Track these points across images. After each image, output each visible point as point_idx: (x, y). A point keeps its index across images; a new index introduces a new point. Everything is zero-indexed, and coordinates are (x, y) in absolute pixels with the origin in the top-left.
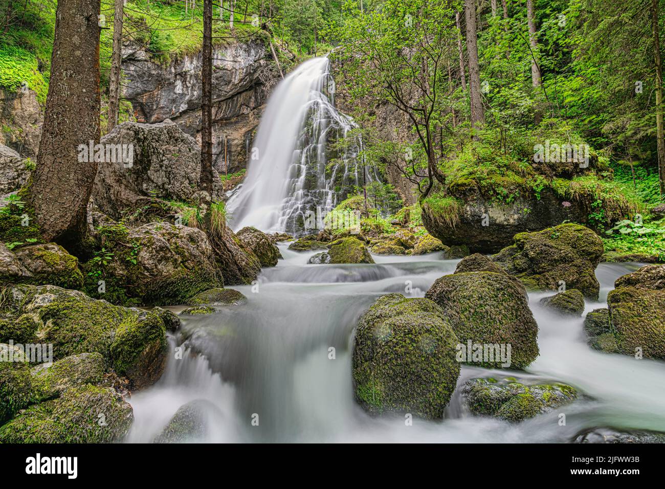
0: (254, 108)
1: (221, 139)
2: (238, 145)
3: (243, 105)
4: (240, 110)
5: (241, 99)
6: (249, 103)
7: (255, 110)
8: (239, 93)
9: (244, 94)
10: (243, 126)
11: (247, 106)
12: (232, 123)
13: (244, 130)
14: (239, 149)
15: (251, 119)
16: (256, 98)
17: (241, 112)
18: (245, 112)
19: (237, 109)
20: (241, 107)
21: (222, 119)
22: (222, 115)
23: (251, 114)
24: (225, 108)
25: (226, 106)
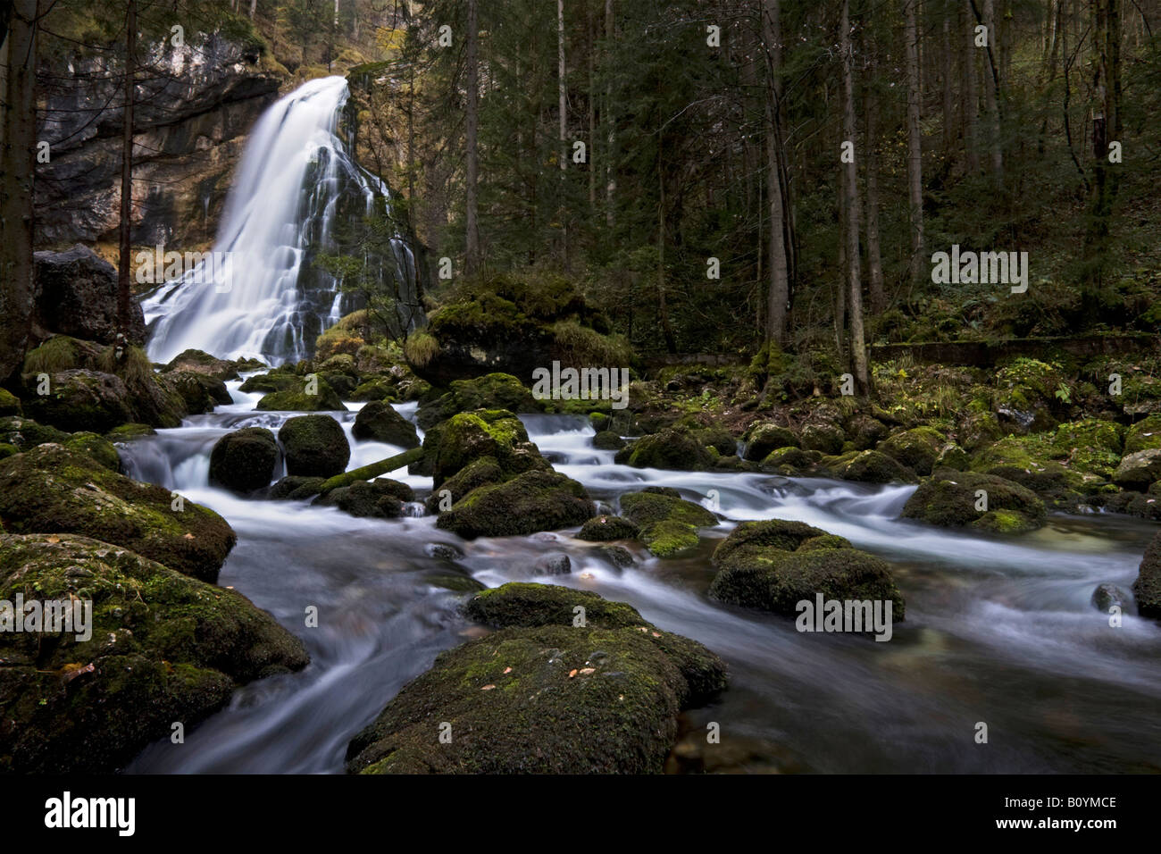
0: (221, 142)
1: (158, 191)
2: (188, 204)
3: (202, 134)
4: (195, 143)
5: (197, 124)
6: (211, 133)
7: (224, 145)
8: (195, 115)
9: (202, 117)
10: (200, 171)
11: (207, 137)
12: (179, 164)
13: (200, 177)
14: (190, 209)
15: (215, 159)
16: (225, 125)
17: (197, 147)
18: (204, 146)
19: (190, 140)
20: (197, 136)
21: (161, 156)
22: (162, 149)
23: (214, 151)
24: (168, 138)
25: (170, 135)
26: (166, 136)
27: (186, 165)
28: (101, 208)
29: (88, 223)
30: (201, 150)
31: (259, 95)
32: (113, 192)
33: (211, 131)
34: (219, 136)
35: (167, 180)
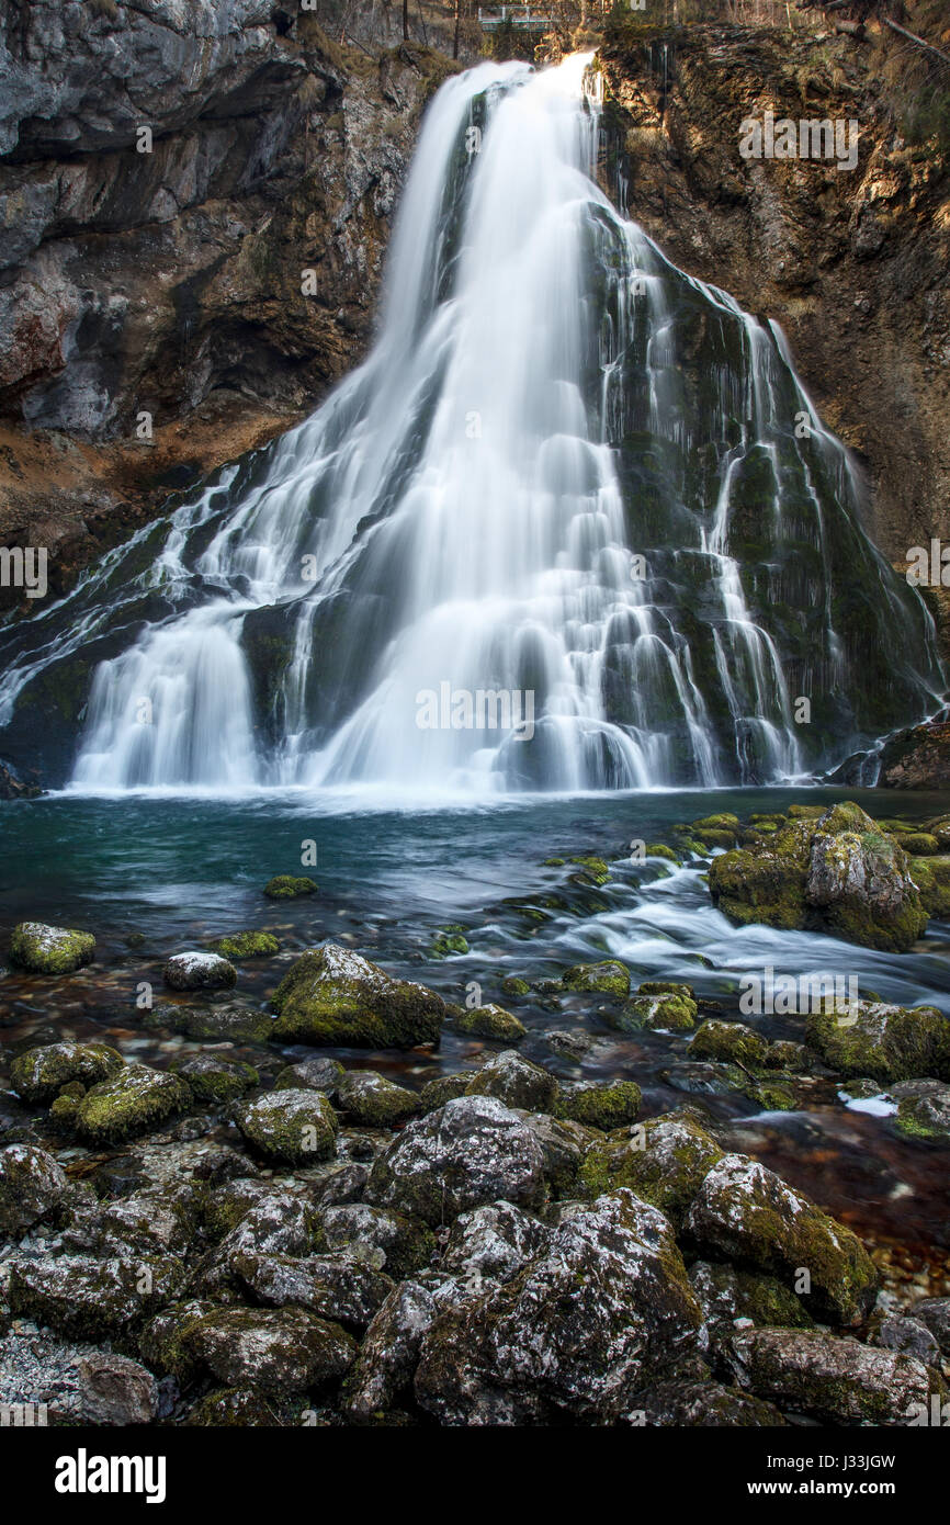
0: (187, 207)
1: (97, 304)
3: (165, 184)
4: (150, 204)
5: (163, 162)
6: (178, 184)
7: (190, 216)
10: (163, 268)
11: (170, 192)
12: (123, 245)
13: (167, 280)
14: (153, 348)
15: (182, 242)
17: (151, 214)
20: (155, 191)
21: (91, 226)
22: (98, 208)
23: (177, 226)
24: (115, 183)
25: (119, 177)
26: (113, 179)
27: (135, 248)
30: (156, 220)
32: (20, 296)
33: (179, 178)
34: (186, 193)
35: (108, 279)
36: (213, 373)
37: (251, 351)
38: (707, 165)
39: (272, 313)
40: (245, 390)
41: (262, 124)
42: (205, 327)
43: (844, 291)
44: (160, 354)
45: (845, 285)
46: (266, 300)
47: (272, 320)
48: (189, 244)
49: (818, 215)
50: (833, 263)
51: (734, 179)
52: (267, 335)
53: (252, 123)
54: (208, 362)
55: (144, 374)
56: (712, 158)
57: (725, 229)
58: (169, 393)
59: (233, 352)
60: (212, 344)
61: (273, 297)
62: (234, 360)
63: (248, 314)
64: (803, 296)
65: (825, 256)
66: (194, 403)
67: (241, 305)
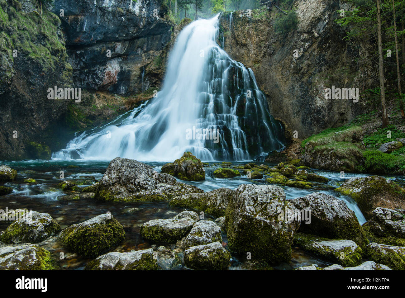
1: (124, 69)
2: (136, 76)
4: (137, 51)
5: (139, 42)
6: (143, 47)
7: (146, 53)
8: (140, 37)
9: (141, 39)
10: (139, 63)
11: (141, 48)
12: (131, 59)
13: (139, 65)
14: (136, 78)
15: (144, 58)
16: (148, 45)
17: (137, 53)
18: (139, 52)
19: (136, 49)
20: (138, 48)
21: (124, 55)
22: (125, 51)
23: (143, 55)
24: (128, 46)
25: (129, 45)
26: (127, 46)
27: (133, 59)
28: (102, 74)
29: (95, 81)
30: (138, 54)
31: (159, 34)
32: (106, 67)
33: (143, 46)
34: (145, 49)
35: (127, 65)
36: (150, 84)
37: (157, 79)
38: (239, 38)
39: (160, 72)
40: (157, 87)
41: (162, 36)
42: (147, 74)
43: (266, 62)
44: (138, 80)
45: (266, 61)
46: (159, 69)
47: (160, 73)
48: (145, 59)
49: (261, 47)
50: (264, 56)
51: (244, 41)
52: (159, 76)
53: (159, 36)
54: (148, 81)
55: (135, 83)
56: (240, 37)
57: (243, 51)
58: (140, 87)
59: (154, 80)
60: (149, 78)
61: (160, 69)
62: (154, 81)
63: (155, 72)
64: (258, 63)
65: (262, 55)
66: (146, 90)
67: (154, 70)
